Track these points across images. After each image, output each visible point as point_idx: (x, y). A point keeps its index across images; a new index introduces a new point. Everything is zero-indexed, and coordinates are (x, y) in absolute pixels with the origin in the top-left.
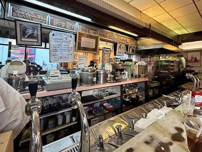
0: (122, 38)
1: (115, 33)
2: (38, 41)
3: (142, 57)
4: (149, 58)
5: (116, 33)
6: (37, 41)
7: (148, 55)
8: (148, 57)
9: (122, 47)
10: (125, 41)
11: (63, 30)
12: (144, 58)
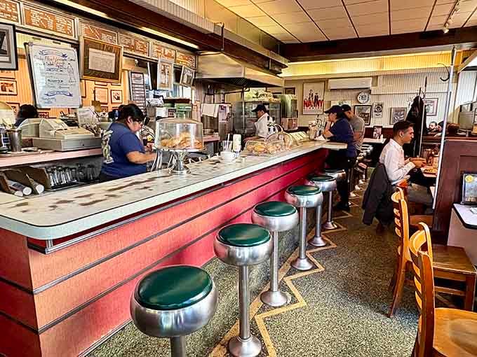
0: (167, 51)
1: (152, 41)
2: (10, 59)
3: (208, 94)
4: (222, 95)
5: (154, 41)
6: (8, 60)
7: (221, 88)
8: (219, 94)
9: (166, 71)
10: (173, 58)
11: (52, 35)
12: (211, 95)
